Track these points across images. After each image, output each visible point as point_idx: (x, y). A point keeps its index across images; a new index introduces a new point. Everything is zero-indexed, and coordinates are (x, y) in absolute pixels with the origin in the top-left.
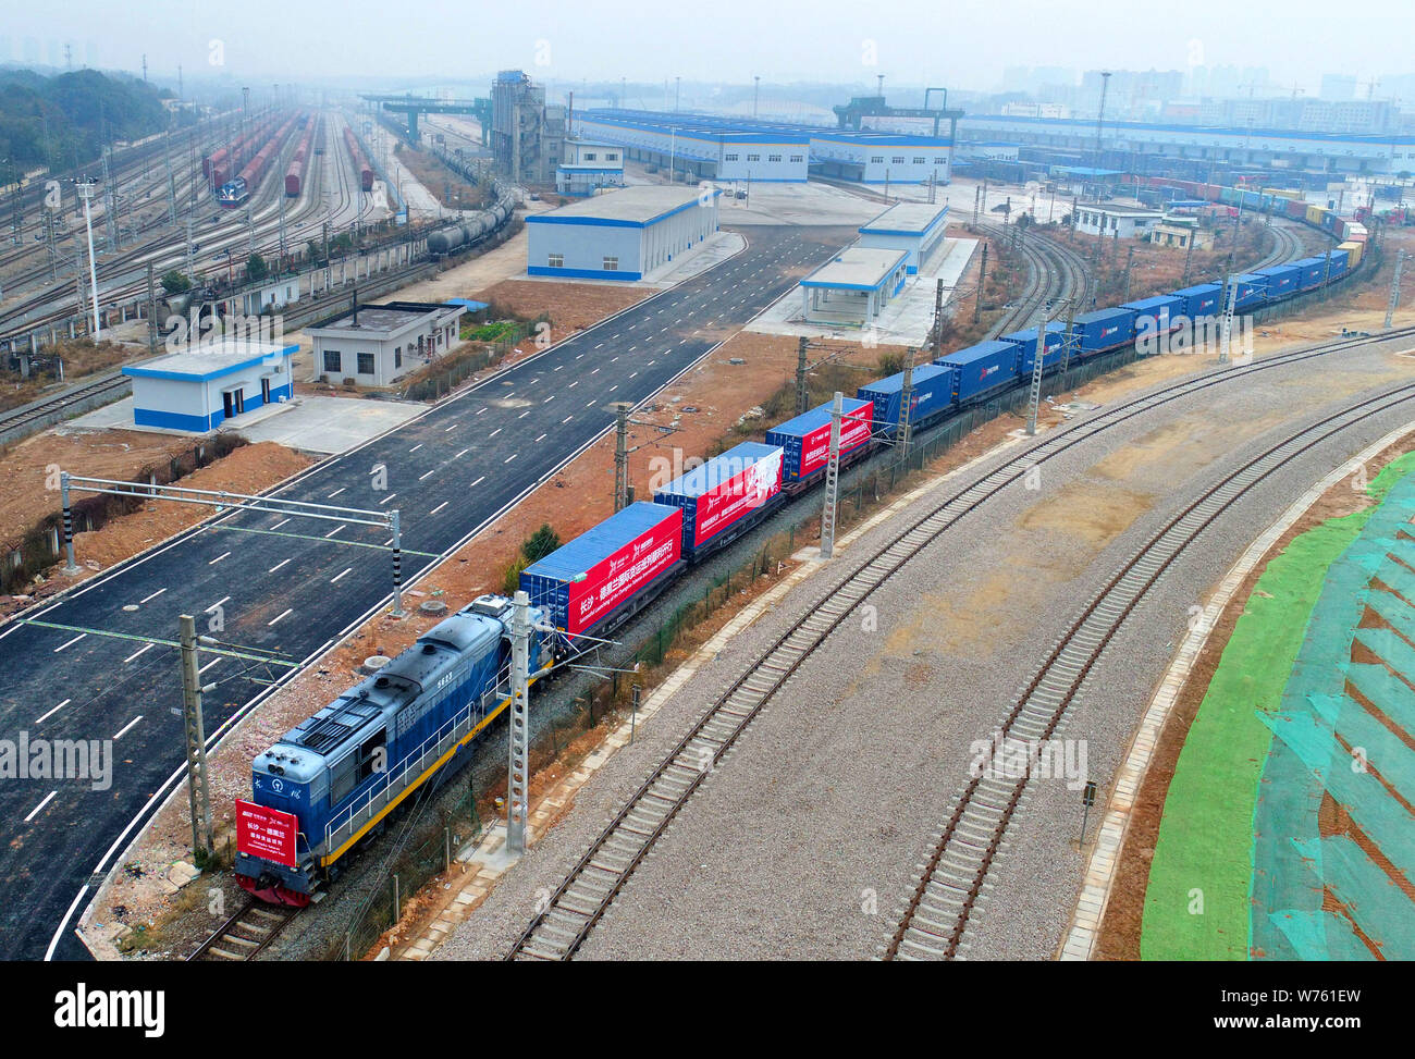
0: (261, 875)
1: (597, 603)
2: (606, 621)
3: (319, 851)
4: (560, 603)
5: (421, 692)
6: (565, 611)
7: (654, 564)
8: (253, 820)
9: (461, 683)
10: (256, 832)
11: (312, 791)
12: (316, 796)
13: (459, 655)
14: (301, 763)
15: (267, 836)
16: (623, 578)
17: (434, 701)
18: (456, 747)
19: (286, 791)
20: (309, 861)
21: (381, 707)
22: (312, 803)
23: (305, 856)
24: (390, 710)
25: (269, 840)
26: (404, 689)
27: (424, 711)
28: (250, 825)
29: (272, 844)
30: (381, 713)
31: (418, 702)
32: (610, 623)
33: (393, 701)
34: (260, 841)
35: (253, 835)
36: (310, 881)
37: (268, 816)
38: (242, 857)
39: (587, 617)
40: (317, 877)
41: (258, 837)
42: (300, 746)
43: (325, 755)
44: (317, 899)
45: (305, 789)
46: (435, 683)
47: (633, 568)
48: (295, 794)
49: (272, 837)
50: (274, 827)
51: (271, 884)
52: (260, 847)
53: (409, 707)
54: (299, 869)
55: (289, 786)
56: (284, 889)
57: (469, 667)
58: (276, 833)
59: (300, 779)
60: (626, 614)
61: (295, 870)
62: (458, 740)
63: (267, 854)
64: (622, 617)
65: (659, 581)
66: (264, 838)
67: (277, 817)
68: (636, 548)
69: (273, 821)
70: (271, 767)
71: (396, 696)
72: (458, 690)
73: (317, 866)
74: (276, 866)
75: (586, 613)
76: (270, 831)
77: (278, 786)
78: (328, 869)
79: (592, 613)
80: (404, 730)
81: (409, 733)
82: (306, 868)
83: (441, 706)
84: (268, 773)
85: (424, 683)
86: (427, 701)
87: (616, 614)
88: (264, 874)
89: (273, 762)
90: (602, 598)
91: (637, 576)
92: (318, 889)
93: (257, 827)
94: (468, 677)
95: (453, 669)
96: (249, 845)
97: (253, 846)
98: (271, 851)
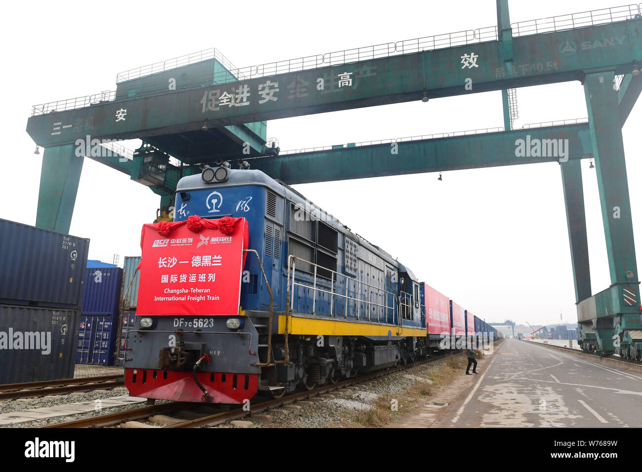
10: (172, 271)
28: (162, 263)
34: (176, 285)
35: (164, 279)
41: (174, 279)
46: (367, 249)
48: (243, 206)
52: (175, 296)
53: (353, 243)
55: (231, 195)
59: (253, 180)
80: (349, 263)
93: (173, 262)
96: (156, 299)
97: (162, 299)
98: (193, 298)
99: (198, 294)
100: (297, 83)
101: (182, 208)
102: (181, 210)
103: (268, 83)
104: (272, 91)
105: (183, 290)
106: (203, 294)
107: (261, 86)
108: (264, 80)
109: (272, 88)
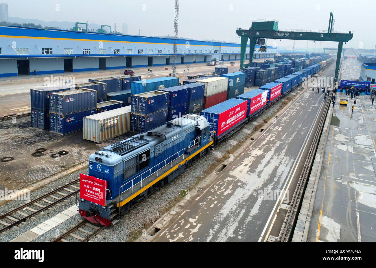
0: (90, 210)
1: (226, 125)
2: (228, 132)
3: (117, 200)
4: (215, 122)
5: (166, 139)
6: (216, 125)
7: (240, 117)
8: (87, 184)
9: (181, 141)
10: (88, 189)
11: (114, 171)
12: (117, 173)
13: (181, 129)
14: (110, 157)
15: (93, 191)
16: (233, 119)
17: (170, 144)
18: (178, 165)
19: (103, 170)
20: (111, 204)
21: (148, 141)
22: (115, 177)
23: (110, 202)
24: (153, 143)
25: (93, 193)
26: (159, 136)
27: (167, 147)
28: (85, 186)
29: (94, 195)
30: (148, 143)
31: (164, 143)
32: (229, 133)
33: (154, 140)
34: (89, 193)
35: (86, 190)
36: (111, 214)
37: (93, 181)
38: (82, 201)
39: (223, 129)
40: (114, 212)
41: (89, 191)
42: (111, 151)
43: (122, 155)
44: (114, 222)
45: (112, 168)
46: (171, 137)
47: (235, 116)
48: (107, 171)
49: (95, 191)
50: (96, 186)
51: (94, 214)
52: (90, 196)
53: (160, 144)
54: (106, 207)
55: (104, 167)
56: (99, 217)
57: (184, 134)
58: (97, 189)
59: (109, 164)
60: (233, 132)
61: (105, 208)
62: (179, 162)
63: (93, 200)
64: (232, 132)
65: (241, 123)
66: (91, 192)
67: (98, 182)
68: (236, 109)
69: (96, 184)
70: (96, 158)
71: (155, 138)
72: (180, 143)
73: (115, 207)
74: (96, 206)
75: (223, 127)
76: (94, 189)
77: (99, 168)
78: (120, 209)
79: (224, 128)
80: (158, 153)
81: (160, 155)
82: (110, 207)
83: (173, 147)
84: (95, 161)
85: (167, 136)
86: (168, 144)
87: (230, 130)
88: (91, 209)
89: (98, 156)
90: (227, 124)
91: (236, 119)
92: (115, 218)
93: (88, 187)
94: (184, 139)
95: (178, 133)
96: (85, 195)
97: (86, 196)
98: (94, 198)
99: (95, 198)
100: (293, 34)
101: (91, 166)
102: (90, 166)
103: (287, 33)
104: (288, 35)
105: (91, 195)
106: (96, 198)
107: (286, 33)
108: (286, 32)
109: (288, 34)
